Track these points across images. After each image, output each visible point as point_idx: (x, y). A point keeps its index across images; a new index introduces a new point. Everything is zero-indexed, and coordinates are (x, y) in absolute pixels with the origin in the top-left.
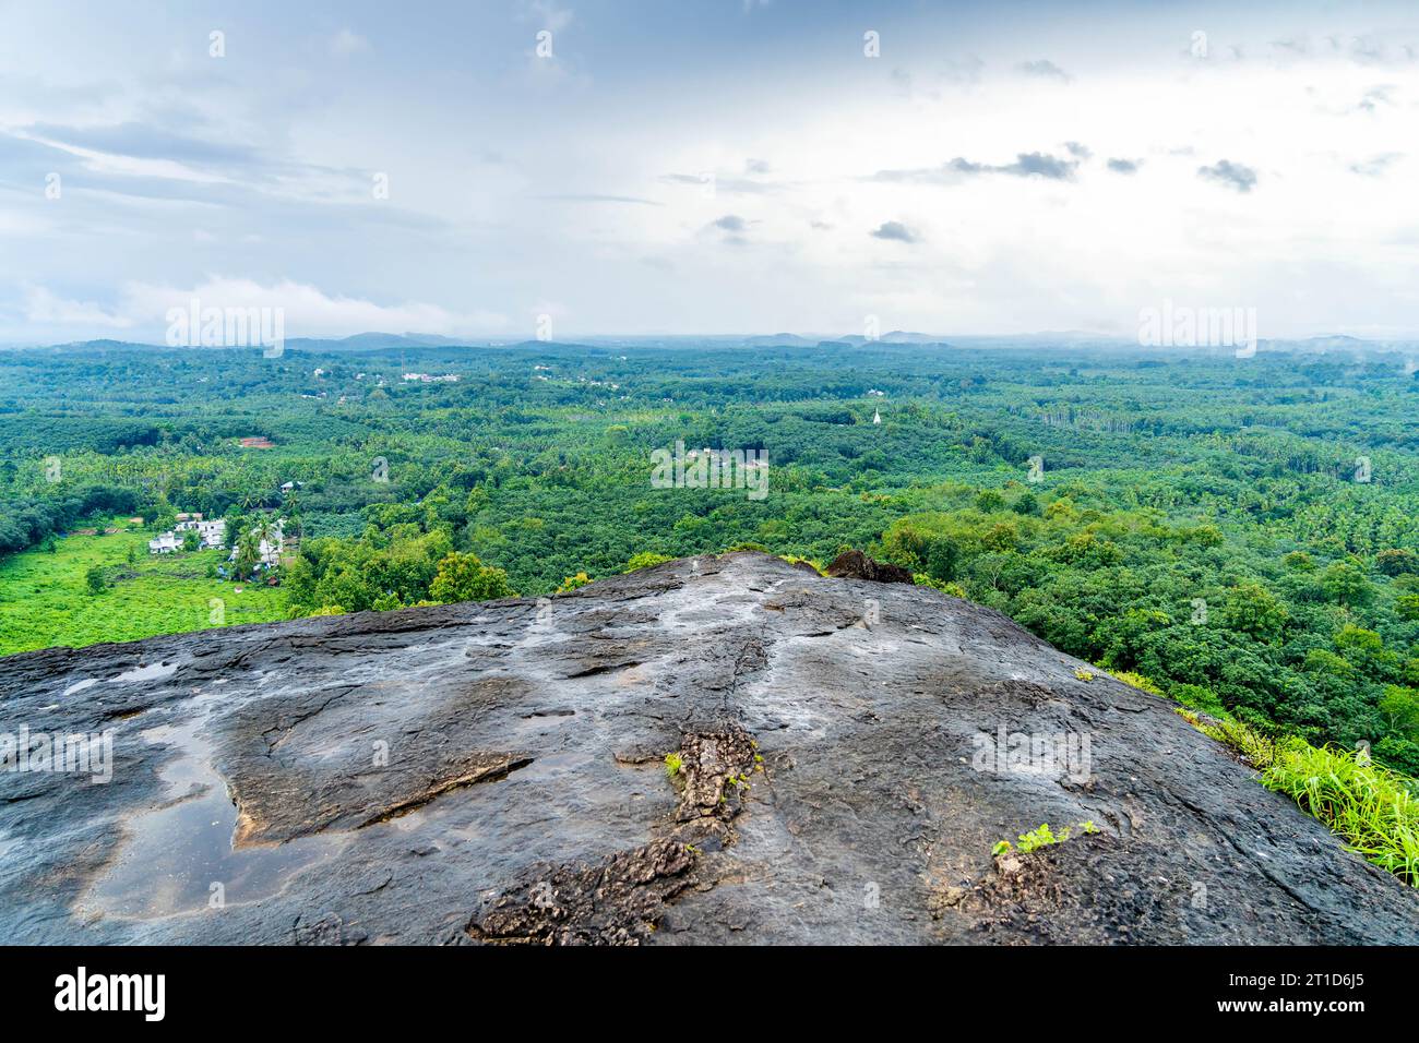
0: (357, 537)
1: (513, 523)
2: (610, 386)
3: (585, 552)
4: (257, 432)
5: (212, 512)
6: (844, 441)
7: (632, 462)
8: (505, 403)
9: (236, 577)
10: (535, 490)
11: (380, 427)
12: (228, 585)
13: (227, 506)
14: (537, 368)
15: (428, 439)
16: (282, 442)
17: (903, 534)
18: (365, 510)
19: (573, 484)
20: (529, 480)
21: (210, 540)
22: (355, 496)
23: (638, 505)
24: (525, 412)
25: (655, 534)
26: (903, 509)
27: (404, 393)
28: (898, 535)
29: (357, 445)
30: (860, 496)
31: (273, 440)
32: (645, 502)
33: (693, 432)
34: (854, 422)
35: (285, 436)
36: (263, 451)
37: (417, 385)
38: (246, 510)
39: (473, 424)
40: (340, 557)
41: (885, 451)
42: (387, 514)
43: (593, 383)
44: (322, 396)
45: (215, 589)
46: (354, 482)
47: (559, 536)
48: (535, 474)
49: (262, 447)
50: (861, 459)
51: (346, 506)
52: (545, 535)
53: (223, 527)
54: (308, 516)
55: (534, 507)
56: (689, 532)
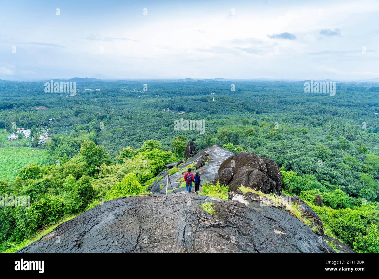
0: (69, 134)
1: (114, 129)
2: (142, 92)
3: (134, 137)
4: (42, 105)
5: (27, 127)
6: (205, 106)
7: (148, 112)
8: (113, 97)
9: (33, 146)
10: (121, 120)
11: (78, 103)
12: (30, 148)
13: (32, 126)
14: (122, 87)
15: (92, 106)
16: (50, 107)
17: (223, 131)
18: (72, 126)
19: (131, 118)
20: (119, 117)
21: (26, 136)
22: (69, 122)
23: (149, 124)
24: (119, 99)
25: (154, 132)
26: (222, 125)
27: (85, 94)
28: (222, 131)
29: (71, 108)
30: (210, 121)
31: (47, 107)
32: (151, 123)
33: (164, 104)
34: (207, 101)
35: (50, 106)
36: (44, 110)
37: (89, 92)
38: (37, 127)
39: (104, 102)
40: (63, 140)
41: (216, 109)
42: (78, 127)
43: (137, 91)
44: (62, 95)
45: (26, 150)
46: (69, 118)
47: (127, 133)
48: (121, 116)
49: (43, 109)
50: (210, 111)
51: (67, 125)
52: (123, 133)
53: (30, 132)
54: (55, 128)
55: (120, 125)
56: (164, 131)
